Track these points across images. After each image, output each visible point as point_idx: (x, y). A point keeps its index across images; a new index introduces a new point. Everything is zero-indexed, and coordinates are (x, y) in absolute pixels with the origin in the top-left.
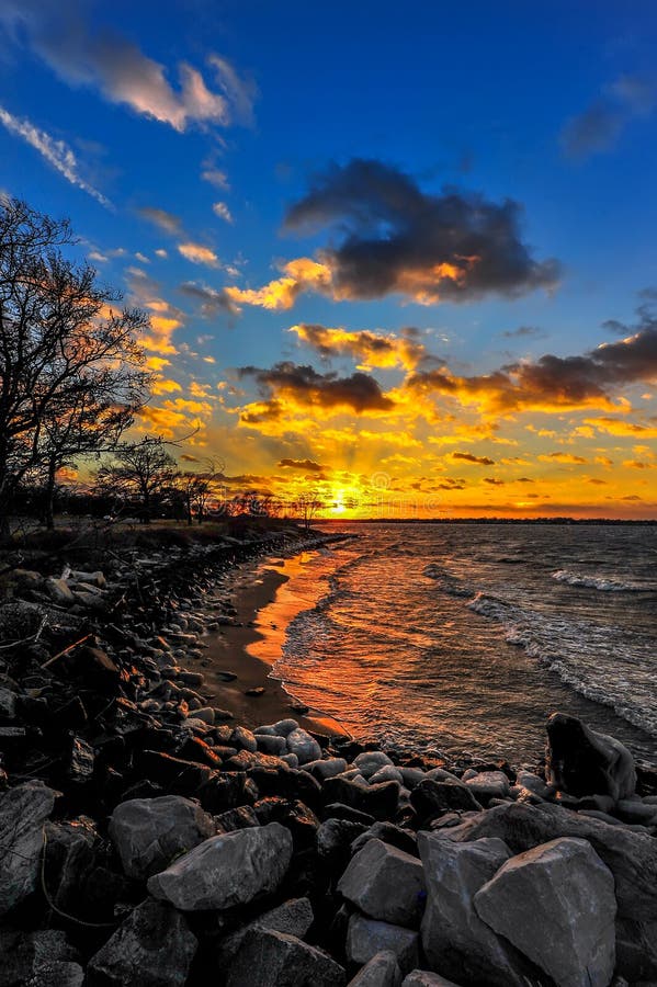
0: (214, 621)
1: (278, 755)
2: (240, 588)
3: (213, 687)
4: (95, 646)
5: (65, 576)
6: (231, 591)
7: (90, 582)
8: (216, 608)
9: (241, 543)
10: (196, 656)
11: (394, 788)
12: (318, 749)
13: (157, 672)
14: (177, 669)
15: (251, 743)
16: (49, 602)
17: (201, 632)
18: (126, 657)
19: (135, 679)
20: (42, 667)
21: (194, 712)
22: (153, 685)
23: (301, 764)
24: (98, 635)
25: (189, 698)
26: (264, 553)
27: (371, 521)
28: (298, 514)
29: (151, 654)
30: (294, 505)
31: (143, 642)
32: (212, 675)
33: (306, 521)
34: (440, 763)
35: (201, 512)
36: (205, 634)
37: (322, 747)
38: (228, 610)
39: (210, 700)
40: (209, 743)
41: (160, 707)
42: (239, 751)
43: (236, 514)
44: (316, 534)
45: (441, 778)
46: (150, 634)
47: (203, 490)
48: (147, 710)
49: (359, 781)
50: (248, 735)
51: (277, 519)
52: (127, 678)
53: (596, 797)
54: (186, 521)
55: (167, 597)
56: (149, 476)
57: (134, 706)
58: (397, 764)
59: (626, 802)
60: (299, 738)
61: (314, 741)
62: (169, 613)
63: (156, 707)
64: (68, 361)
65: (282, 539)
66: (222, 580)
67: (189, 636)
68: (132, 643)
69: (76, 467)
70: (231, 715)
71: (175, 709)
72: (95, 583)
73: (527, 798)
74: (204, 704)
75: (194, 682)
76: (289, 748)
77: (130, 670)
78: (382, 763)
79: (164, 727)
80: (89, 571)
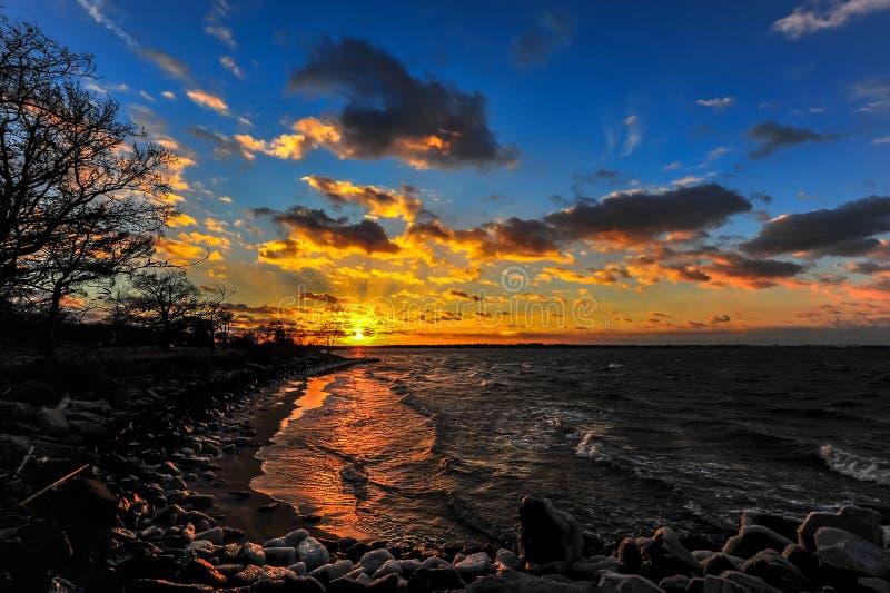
0: (230, 443)
1: (286, 565)
2: (261, 410)
3: (224, 507)
4: (93, 476)
5: (63, 405)
6: (251, 413)
7: (93, 410)
8: (234, 430)
9: (264, 368)
10: (209, 478)
11: (393, 580)
12: (327, 553)
13: (163, 497)
14: (186, 493)
15: (260, 557)
16: (39, 433)
17: (215, 454)
18: (130, 485)
19: (138, 507)
20: (21, 504)
21: (200, 534)
22: (157, 511)
23: (308, 571)
24: (96, 465)
25: (196, 520)
26: (287, 377)
27: (387, 347)
28: (321, 341)
29: (159, 480)
30: (317, 334)
31: (150, 469)
32: (226, 495)
33: (328, 348)
34: (435, 552)
35: (225, 340)
36: (220, 456)
37: (330, 552)
38: (245, 431)
39: (220, 520)
40: (214, 563)
41: (163, 533)
42: (245, 567)
43: (261, 342)
44: (337, 358)
45: (434, 564)
46: (160, 460)
47: (227, 319)
48: (148, 538)
49: (363, 579)
50: (257, 549)
51: (301, 345)
52: (128, 506)
53: (555, 563)
54: (209, 348)
55: (182, 421)
56: (170, 304)
57: (133, 535)
58: (398, 557)
59: (577, 564)
60: (309, 546)
61: (323, 547)
62: (182, 436)
63: (159, 533)
64: (83, 189)
65: (304, 364)
66: (243, 404)
67: (202, 459)
68: (137, 471)
69: (86, 295)
70: (242, 532)
71: (180, 533)
72: (98, 411)
73: (504, 571)
74: (212, 525)
75: (203, 504)
76: (298, 557)
77: (131, 498)
78: (383, 558)
79: (165, 553)
80: (93, 399)
